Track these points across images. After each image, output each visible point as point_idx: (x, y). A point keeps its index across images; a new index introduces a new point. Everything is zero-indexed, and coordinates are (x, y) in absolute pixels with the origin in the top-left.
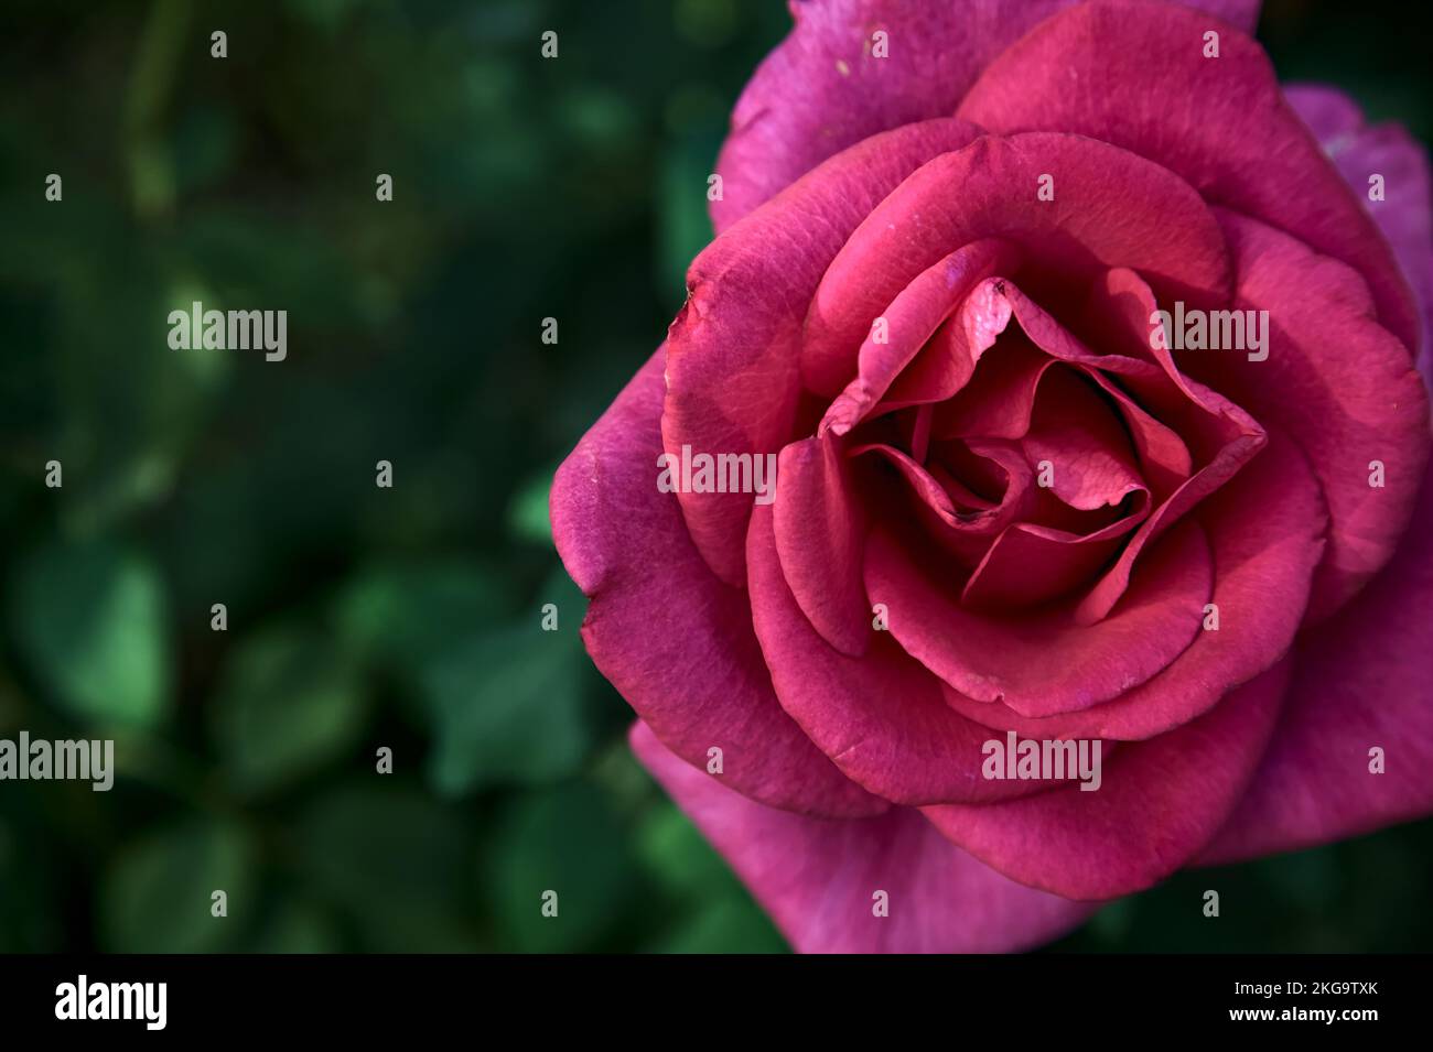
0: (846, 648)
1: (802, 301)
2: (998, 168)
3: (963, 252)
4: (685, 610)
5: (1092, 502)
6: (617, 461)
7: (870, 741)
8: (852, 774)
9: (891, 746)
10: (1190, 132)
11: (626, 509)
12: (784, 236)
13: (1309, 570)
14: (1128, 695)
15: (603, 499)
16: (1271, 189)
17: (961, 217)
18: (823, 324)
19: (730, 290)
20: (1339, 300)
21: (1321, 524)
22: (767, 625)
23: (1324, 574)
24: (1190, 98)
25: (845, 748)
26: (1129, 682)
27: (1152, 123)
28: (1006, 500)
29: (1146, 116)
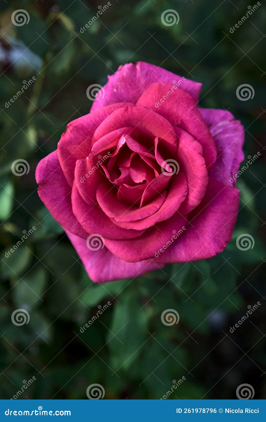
0: (89, 204)
1: (92, 135)
2: (129, 112)
3: (123, 129)
4: (60, 191)
5: (137, 181)
6: (52, 160)
7: (88, 222)
8: (84, 228)
9: (93, 224)
10: (176, 112)
11: (51, 169)
12: (89, 120)
13: (180, 202)
14: (139, 221)
15: (47, 167)
16: (190, 126)
17: (122, 121)
18: (95, 139)
19: (75, 129)
20: (195, 149)
21: (186, 194)
22: (74, 196)
23: (184, 204)
24: (176, 105)
25: (83, 222)
26: (140, 218)
27: (169, 109)
28: (120, 178)
29: (168, 108)
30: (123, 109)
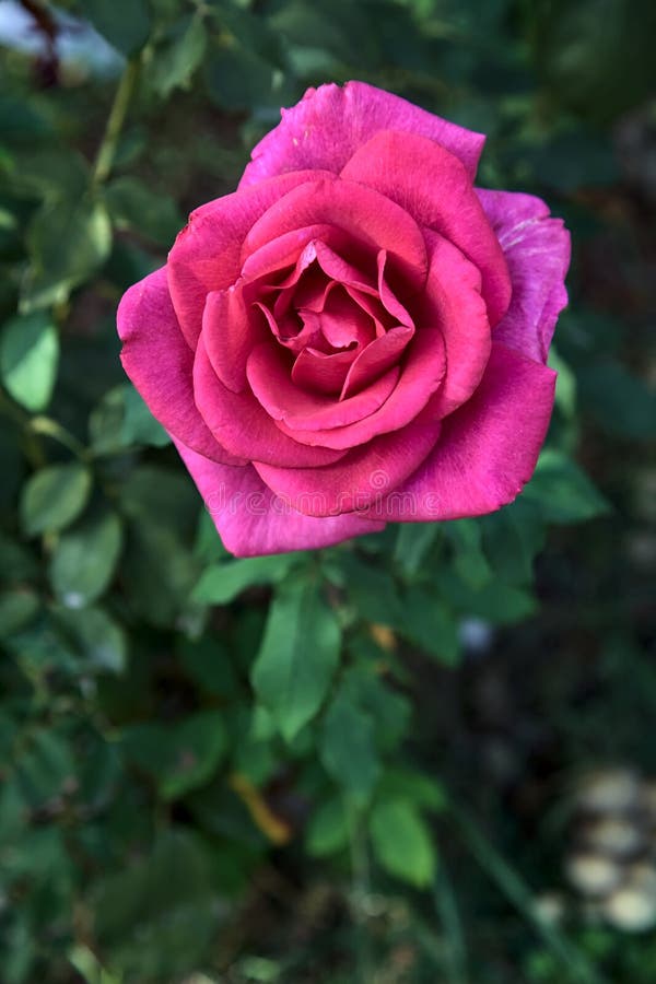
0: (230, 388)
1: (242, 237)
2: (327, 193)
3: (310, 228)
4: (171, 359)
5: (339, 345)
6: (153, 289)
7: (228, 427)
8: (219, 440)
9: (237, 432)
10: (427, 196)
11: (151, 309)
12: (238, 206)
13: (428, 394)
14: (337, 430)
15: (141, 303)
16: (457, 229)
17: (310, 212)
18: (248, 247)
19: (207, 223)
20: (465, 280)
21: (442, 376)
22: (198, 370)
23: (437, 397)
24: (427, 181)
25: (217, 428)
26: (339, 424)
27: (413, 189)
28: (300, 335)
29: (410, 187)
30: (312, 185)
